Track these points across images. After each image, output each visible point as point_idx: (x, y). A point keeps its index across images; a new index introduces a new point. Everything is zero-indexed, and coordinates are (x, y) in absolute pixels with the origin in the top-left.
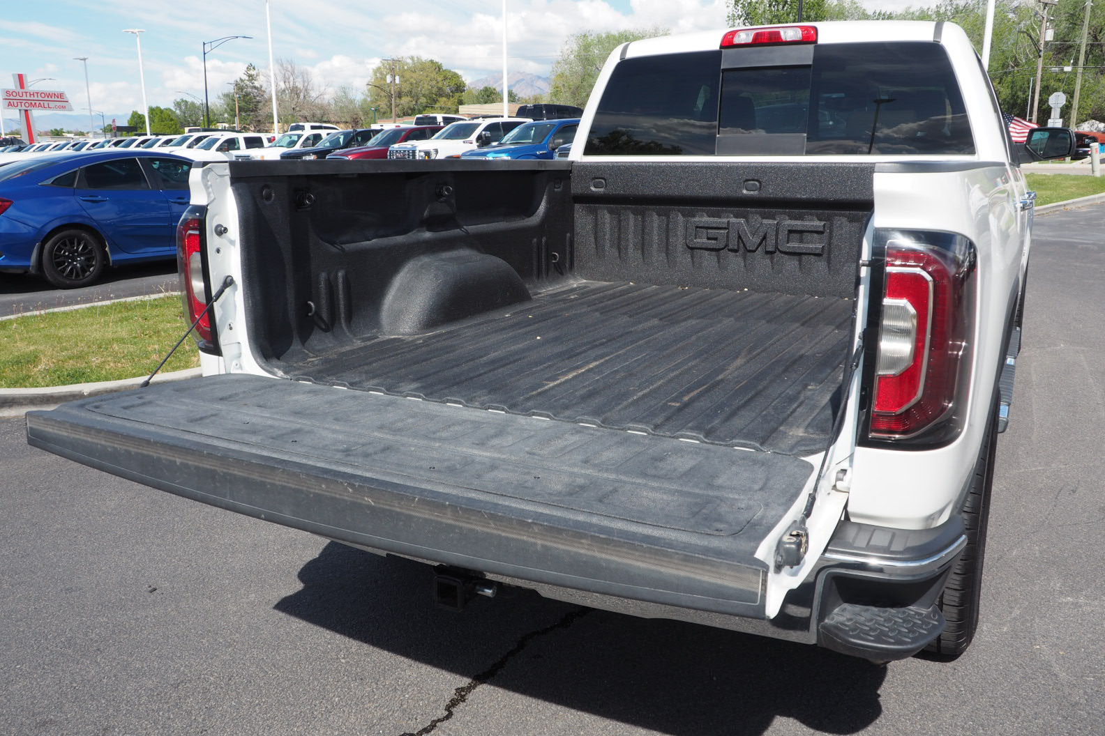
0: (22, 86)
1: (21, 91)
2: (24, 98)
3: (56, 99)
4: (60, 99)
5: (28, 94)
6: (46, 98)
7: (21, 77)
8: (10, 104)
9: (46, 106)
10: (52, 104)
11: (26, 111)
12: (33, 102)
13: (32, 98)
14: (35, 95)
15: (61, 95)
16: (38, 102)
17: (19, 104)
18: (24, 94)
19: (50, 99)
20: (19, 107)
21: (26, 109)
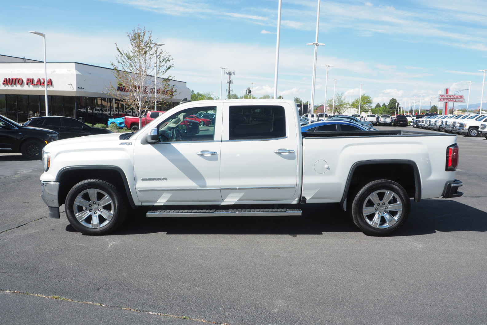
0: (447, 93)
1: (446, 95)
2: (447, 97)
3: (460, 98)
4: (461, 98)
5: (448, 96)
6: (455, 98)
7: (447, 90)
8: (440, 100)
9: (455, 100)
10: (457, 100)
11: (446, 103)
12: (450, 99)
13: (450, 98)
14: (451, 96)
15: (462, 96)
16: (451, 99)
17: (444, 100)
18: (447, 96)
19: (457, 98)
20: (444, 101)
21: (446, 102)
